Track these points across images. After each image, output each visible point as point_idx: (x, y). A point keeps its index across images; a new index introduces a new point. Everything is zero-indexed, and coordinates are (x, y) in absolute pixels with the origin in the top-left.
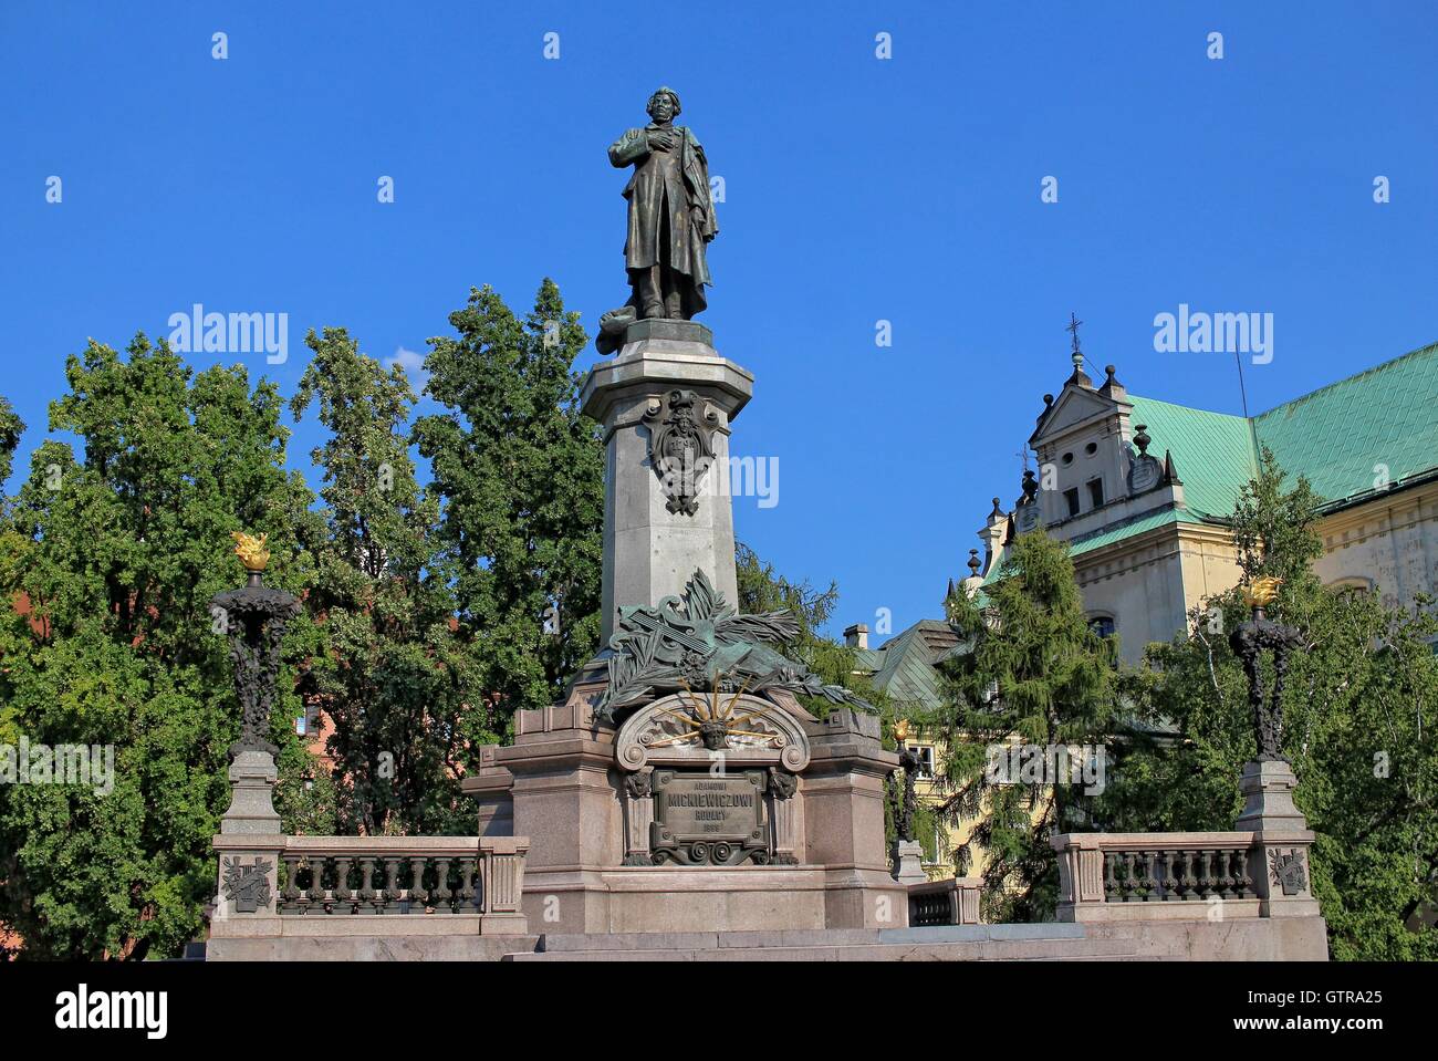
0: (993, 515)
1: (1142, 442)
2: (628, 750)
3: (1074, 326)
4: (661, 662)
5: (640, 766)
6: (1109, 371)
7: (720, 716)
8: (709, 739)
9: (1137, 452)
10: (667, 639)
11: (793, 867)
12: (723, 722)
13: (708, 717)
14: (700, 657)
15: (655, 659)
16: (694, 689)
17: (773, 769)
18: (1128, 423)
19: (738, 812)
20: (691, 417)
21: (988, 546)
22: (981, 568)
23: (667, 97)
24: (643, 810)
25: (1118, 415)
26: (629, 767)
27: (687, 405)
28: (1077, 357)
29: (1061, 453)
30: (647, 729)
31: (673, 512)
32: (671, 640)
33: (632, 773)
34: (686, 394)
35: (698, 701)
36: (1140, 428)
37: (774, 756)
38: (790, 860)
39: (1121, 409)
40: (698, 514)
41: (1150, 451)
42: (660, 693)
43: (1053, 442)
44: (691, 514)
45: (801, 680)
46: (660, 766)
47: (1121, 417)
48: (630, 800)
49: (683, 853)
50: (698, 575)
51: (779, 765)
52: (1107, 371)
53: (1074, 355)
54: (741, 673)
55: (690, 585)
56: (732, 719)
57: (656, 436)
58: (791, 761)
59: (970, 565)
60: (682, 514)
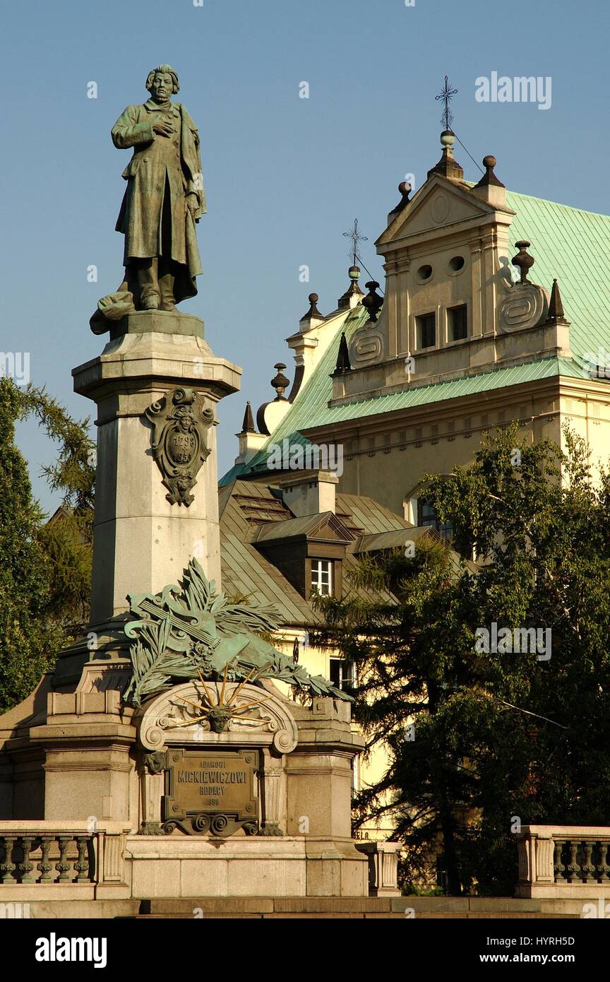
0: (308, 317)
1: (523, 262)
2: (149, 734)
3: (446, 95)
4: (173, 651)
5: (159, 747)
6: (488, 163)
7: (225, 702)
8: (215, 723)
9: (516, 275)
10: (174, 628)
11: (278, 838)
12: (228, 709)
13: (215, 703)
14: (206, 648)
15: (167, 648)
16: (206, 679)
17: (266, 751)
18: (506, 236)
19: (235, 788)
20: (192, 415)
21: (299, 359)
22: (289, 389)
23: (168, 77)
24: (155, 785)
25: (495, 224)
26: (149, 747)
27: (189, 403)
28: (448, 138)
29: (416, 265)
30: (165, 713)
31: (172, 503)
32: (179, 630)
33: (151, 752)
34: (188, 391)
35: (208, 690)
36: (522, 245)
37: (268, 739)
38: (275, 832)
39: (499, 217)
40: (193, 505)
41: (532, 276)
42: (176, 681)
43: (407, 249)
44: (187, 506)
45: (291, 671)
46: (172, 745)
47: (499, 228)
48: (148, 777)
49: (187, 825)
50: (193, 563)
51: (272, 747)
52: (486, 162)
53: (444, 134)
54: (240, 664)
55: (187, 572)
56: (235, 706)
57: (159, 429)
58: (282, 744)
59: (275, 383)
60: (180, 505)
